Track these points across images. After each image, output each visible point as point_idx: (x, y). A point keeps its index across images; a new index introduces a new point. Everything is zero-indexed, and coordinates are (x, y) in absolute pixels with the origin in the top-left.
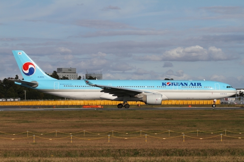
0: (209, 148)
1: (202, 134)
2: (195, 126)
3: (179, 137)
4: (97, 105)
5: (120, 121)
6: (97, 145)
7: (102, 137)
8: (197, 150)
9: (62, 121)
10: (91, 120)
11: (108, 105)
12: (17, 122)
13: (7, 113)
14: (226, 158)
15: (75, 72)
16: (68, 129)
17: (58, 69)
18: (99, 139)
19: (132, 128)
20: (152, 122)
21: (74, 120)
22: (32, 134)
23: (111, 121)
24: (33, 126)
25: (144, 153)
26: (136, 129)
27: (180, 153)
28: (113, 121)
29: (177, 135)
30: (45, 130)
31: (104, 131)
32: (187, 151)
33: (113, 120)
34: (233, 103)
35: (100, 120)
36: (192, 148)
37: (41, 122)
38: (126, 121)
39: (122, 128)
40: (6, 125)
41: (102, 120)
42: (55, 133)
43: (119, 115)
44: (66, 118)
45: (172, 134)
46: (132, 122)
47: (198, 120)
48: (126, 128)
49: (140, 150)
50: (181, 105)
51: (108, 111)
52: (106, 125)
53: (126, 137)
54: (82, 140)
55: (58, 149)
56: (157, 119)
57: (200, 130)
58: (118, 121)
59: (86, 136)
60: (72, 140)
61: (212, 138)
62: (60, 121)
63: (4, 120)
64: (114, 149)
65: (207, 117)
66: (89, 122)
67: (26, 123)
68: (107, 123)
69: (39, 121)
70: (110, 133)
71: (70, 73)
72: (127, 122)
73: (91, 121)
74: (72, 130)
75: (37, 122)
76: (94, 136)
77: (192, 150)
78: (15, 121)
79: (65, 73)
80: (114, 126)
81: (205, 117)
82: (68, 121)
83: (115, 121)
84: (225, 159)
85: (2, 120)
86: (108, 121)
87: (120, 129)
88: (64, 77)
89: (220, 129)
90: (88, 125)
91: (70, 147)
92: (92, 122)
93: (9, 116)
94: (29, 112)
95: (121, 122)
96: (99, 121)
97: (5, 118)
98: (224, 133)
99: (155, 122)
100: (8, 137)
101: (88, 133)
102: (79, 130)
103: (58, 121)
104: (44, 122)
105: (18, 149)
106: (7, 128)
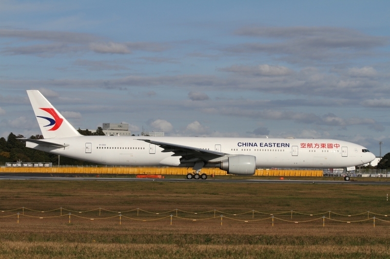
0: (307, 235)
1: (297, 216)
2: (288, 205)
3: (267, 220)
4: (155, 175)
6: (155, 228)
7: (161, 217)
8: (291, 237)
9: (109, 194)
10: (147, 194)
11: (172, 175)
12: (47, 195)
13: (35, 183)
14: (329, 248)
15: (126, 129)
16: (116, 206)
18: (158, 221)
19: (203, 207)
20: (230, 199)
21: (125, 194)
22: (68, 212)
23: (175, 197)
24: (69, 201)
25: (219, 240)
26: (208, 208)
27: (268, 241)
29: (263, 217)
30: (84, 207)
31: (164, 209)
32: (277, 238)
33: (178, 195)
34: (340, 176)
35: (160, 195)
36: (284, 234)
37: (79, 196)
38: (194, 197)
39: (189, 206)
40: (32, 198)
41: (163, 195)
42: (98, 211)
43: (185, 189)
44: (114, 190)
45: (257, 215)
46: (203, 198)
47: (293, 197)
48: (194, 206)
49: (213, 235)
50: (270, 176)
51: (171, 182)
52: (168, 202)
53: (194, 218)
54: (135, 221)
55: (102, 233)
56: (238, 195)
57: (295, 211)
58: (184, 197)
59: (140, 216)
60: (122, 221)
61: (312, 222)
62: (105, 194)
63: (29, 192)
64: (178, 234)
65: (305, 193)
66: (145, 198)
67: (60, 197)
68: (170, 198)
69: (77, 194)
70: (173, 213)
71: (121, 130)
72: (196, 198)
73: (148, 196)
74: (122, 207)
75: (74, 195)
76: (152, 217)
77: (284, 237)
78: (45, 193)
79: (113, 130)
80: (178, 203)
81: (302, 193)
82: (116, 195)
83: (181, 197)
84: (327, 249)
85: (27, 192)
87: (187, 208)
88: (112, 135)
89: (323, 210)
90: (143, 202)
92: (148, 198)
93: (36, 187)
94: (64, 182)
95: (188, 198)
96: (158, 196)
97: (30, 190)
98: (327, 215)
99: (234, 199)
101: (143, 212)
102: (131, 207)
103: (102, 194)
104: (84, 196)
105: (48, 231)
106: (33, 202)
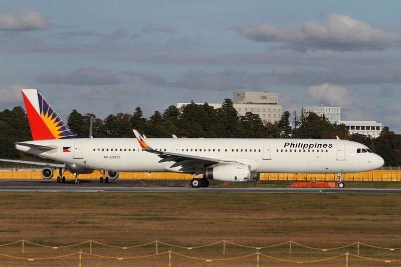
4: (325, 181)
7: (331, 256)
9: (241, 217)
10: (308, 216)
11: (353, 181)
12: (134, 219)
13: (113, 197)
15: (275, 102)
16: (254, 238)
18: (325, 263)
21: (269, 216)
23: (357, 220)
24: (171, 229)
28: (361, 220)
30: (198, 239)
31: (338, 243)
33: (362, 217)
35: (331, 217)
37: (190, 220)
38: (391, 220)
39: (381, 236)
40: (107, 225)
41: (335, 217)
42: (221, 246)
43: (376, 206)
44: (251, 210)
48: (391, 236)
51: (351, 195)
52: (344, 229)
53: (389, 258)
54: (284, 263)
58: (373, 221)
59: (295, 255)
60: (260, 263)
62: (235, 217)
63: (103, 214)
66: (305, 222)
67: (156, 222)
68: (347, 223)
69: (187, 217)
70: (352, 249)
71: (264, 104)
72: (394, 222)
73: (310, 219)
74: (263, 239)
75: (180, 219)
76: (314, 255)
78: (131, 215)
79: (251, 103)
80: (363, 231)
82: (254, 217)
83: (367, 220)
85: (99, 214)
86: (348, 219)
87: (377, 239)
88: (250, 113)
90: (301, 229)
92: (310, 222)
93: (115, 205)
94: (164, 195)
95: (380, 223)
96: (328, 218)
97: (106, 210)
102: (278, 239)
103: (230, 217)
104: (199, 219)
106: (109, 232)
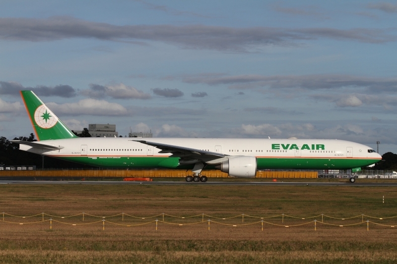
0: (294, 240)
1: (288, 220)
2: (280, 209)
3: (257, 224)
4: (143, 177)
5: (174, 201)
6: (137, 234)
7: (147, 222)
8: (276, 242)
9: (94, 198)
10: (133, 198)
11: (160, 177)
12: (29, 200)
13: (17, 187)
14: (312, 254)
15: (114, 130)
16: (101, 211)
17: (89, 125)
18: (144, 226)
19: (191, 210)
20: (220, 202)
21: (111, 198)
22: (49, 217)
23: (162, 200)
24: (52, 206)
25: (202, 246)
26: (197, 212)
27: (253, 246)
28: (165, 200)
29: (253, 221)
30: (68, 212)
31: (151, 214)
32: (262, 243)
33: (165, 198)
34: (336, 177)
35: (147, 198)
36: (270, 239)
37: (63, 200)
38: (183, 200)
39: (177, 210)
40: (13, 203)
41: (150, 198)
42: (81, 216)
43: (174, 192)
44: (99, 194)
45: (247, 219)
46: (192, 202)
47: (285, 199)
48: (183, 210)
49: (196, 241)
50: (263, 178)
51: (159, 185)
52: (155, 206)
53: (181, 223)
54: (119, 226)
55: (80, 239)
56: (228, 198)
57: (287, 214)
58: (172, 201)
59: (125, 221)
60: (105, 226)
61: (303, 226)
62: (90, 199)
63: (11, 197)
64: (160, 240)
65: (298, 196)
66: (131, 201)
67: (42, 202)
69: (61, 199)
70: (160, 217)
71: (107, 131)
72: (184, 202)
74: (107, 212)
75: (57, 200)
76: (137, 221)
77: (270, 242)
78: (27, 198)
79: (99, 131)
80: (166, 207)
81: (295, 196)
82: (101, 199)
83: (168, 200)
84: (310, 255)
85: (8, 197)
86: (157, 200)
87: (175, 212)
89: (316, 213)
90: (129, 206)
91: (98, 236)
92: (134, 201)
93: (18, 192)
94: (47, 186)
95: (176, 202)
96: (145, 199)
97: (12, 194)
98: (320, 219)
99: (224, 202)
100: (16, 221)
101: (129, 216)
102: (116, 212)
103: (87, 198)
104: (68, 200)
105: (25, 238)
